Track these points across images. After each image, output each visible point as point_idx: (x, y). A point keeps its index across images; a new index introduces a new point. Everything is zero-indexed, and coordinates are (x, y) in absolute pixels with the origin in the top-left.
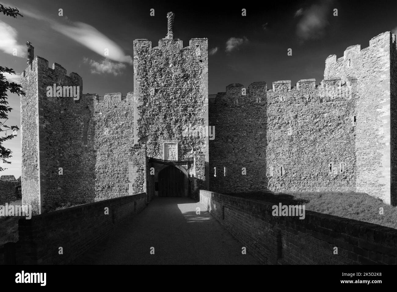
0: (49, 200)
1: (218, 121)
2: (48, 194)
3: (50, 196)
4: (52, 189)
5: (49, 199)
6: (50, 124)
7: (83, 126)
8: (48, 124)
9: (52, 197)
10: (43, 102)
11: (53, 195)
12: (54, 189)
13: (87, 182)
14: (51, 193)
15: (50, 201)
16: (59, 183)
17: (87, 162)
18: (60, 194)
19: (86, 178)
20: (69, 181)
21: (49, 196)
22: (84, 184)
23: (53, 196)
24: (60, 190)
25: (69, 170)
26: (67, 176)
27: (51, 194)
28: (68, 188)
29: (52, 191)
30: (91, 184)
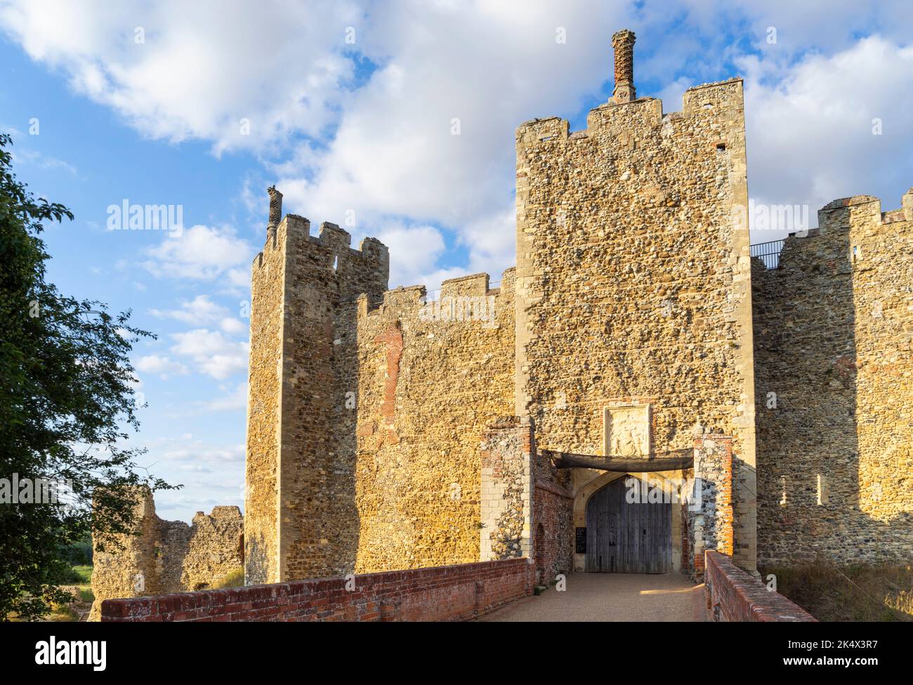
0: (299, 571)
1: (790, 324)
2: (298, 556)
3: (302, 560)
4: (306, 542)
5: (300, 569)
6: (308, 375)
7: (386, 375)
8: (304, 376)
9: (305, 563)
10: (293, 322)
11: (307, 558)
12: (312, 542)
13: (391, 527)
14: (304, 552)
15: (300, 573)
16: (323, 526)
17: (392, 470)
18: (324, 557)
19: (389, 515)
20: (348, 523)
21: (299, 560)
22: (383, 532)
23: (307, 560)
24: (326, 547)
25: (348, 494)
26: (344, 508)
27: (304, 555)
28: (345, 540)
29: (308, 548)
30: (400, 533)
